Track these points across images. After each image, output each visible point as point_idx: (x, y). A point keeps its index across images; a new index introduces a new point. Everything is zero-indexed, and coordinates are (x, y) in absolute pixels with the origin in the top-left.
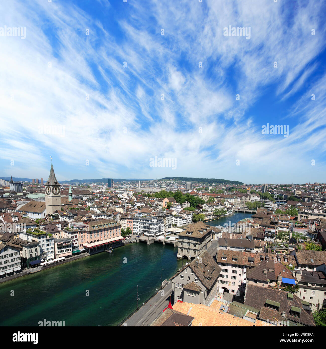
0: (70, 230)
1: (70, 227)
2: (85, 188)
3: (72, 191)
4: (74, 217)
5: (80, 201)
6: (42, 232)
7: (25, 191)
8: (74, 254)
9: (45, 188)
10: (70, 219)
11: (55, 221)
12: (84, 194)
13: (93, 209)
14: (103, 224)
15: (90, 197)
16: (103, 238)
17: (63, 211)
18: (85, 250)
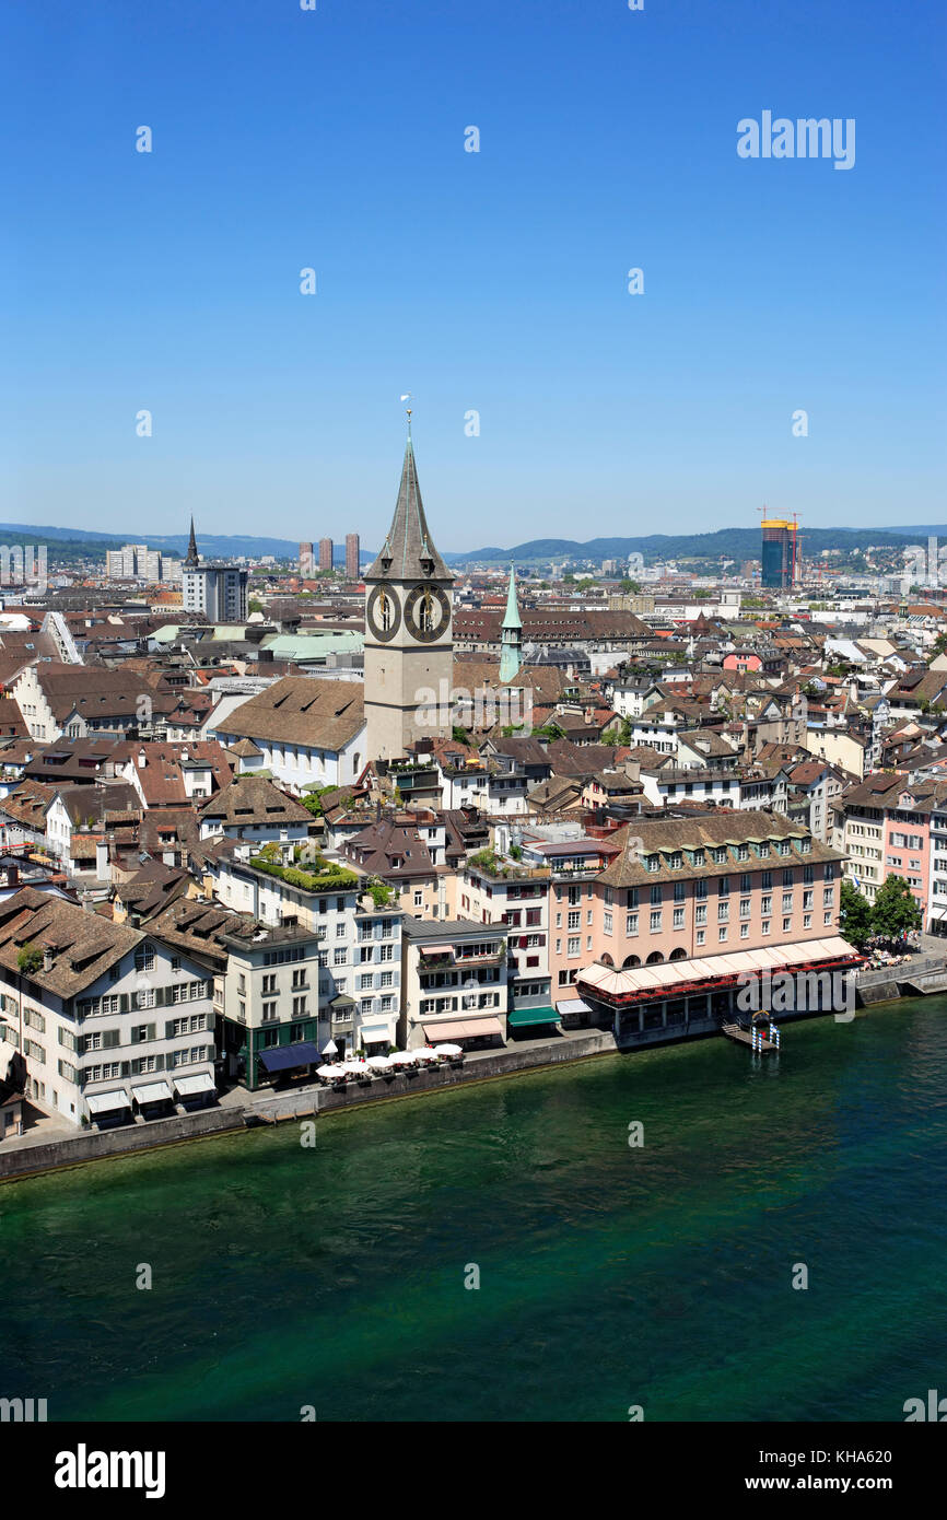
0: (499, 867)
1: (498, 850)
2: (605, 596)
3: (522, 614)
4: (531, 783)
5: (570, 684)
6: (336, 871)
7: (256, 617)
8: (516, 1033)
9: (368, 595)
10: (503, 800)
11: (413, 805)
12: (597, 636)
13: (650, 736)
14: (715, 845)
15: (634, 657)
16: (711, 941)
17: (465, 742)
18: (588, 1009)
